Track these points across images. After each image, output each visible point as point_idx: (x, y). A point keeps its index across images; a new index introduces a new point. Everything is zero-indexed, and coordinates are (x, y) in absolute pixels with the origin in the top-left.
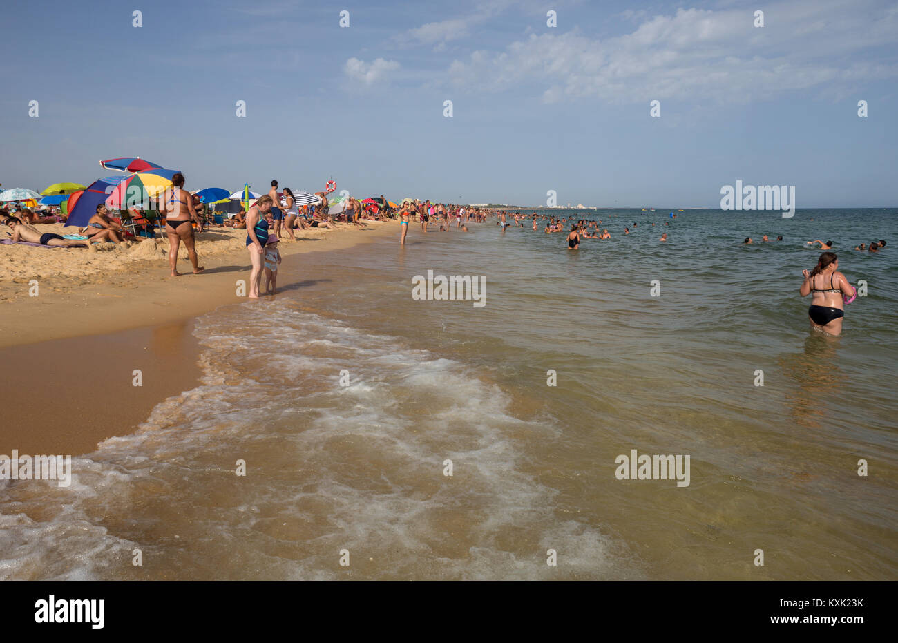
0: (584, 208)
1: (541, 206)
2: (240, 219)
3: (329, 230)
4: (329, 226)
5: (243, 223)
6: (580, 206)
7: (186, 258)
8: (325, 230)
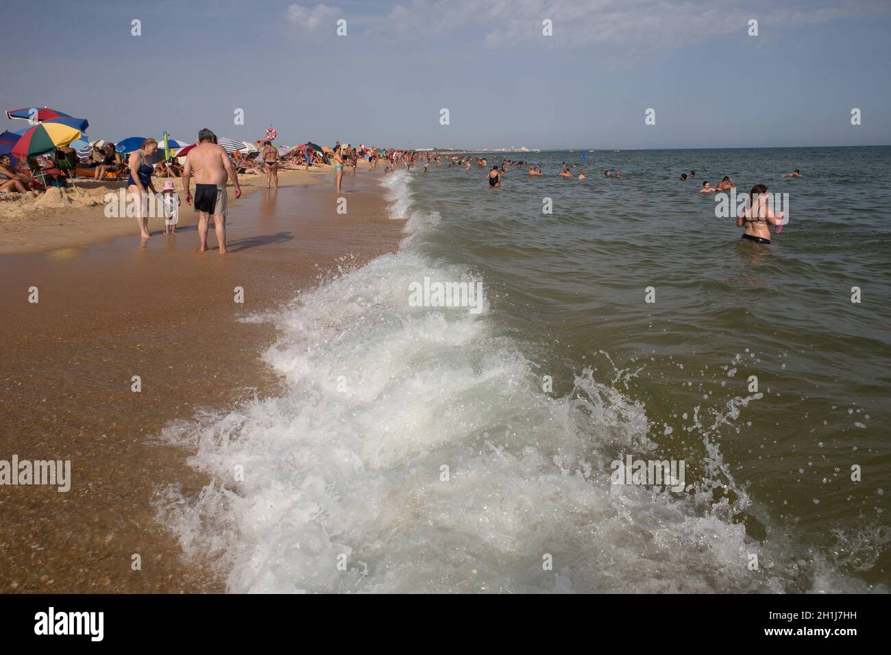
0: (527, 150)
1: (485, 150)
2: (162, 168)
3: (256, 176)
4: (256, 172)
5: (165, 171)
6: (524, 149)
7: (92, 205)
8: (253, 176)
